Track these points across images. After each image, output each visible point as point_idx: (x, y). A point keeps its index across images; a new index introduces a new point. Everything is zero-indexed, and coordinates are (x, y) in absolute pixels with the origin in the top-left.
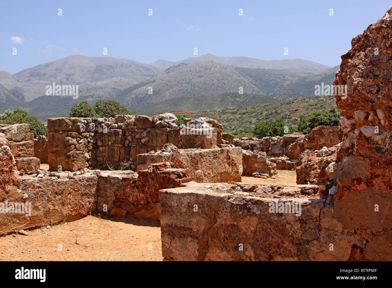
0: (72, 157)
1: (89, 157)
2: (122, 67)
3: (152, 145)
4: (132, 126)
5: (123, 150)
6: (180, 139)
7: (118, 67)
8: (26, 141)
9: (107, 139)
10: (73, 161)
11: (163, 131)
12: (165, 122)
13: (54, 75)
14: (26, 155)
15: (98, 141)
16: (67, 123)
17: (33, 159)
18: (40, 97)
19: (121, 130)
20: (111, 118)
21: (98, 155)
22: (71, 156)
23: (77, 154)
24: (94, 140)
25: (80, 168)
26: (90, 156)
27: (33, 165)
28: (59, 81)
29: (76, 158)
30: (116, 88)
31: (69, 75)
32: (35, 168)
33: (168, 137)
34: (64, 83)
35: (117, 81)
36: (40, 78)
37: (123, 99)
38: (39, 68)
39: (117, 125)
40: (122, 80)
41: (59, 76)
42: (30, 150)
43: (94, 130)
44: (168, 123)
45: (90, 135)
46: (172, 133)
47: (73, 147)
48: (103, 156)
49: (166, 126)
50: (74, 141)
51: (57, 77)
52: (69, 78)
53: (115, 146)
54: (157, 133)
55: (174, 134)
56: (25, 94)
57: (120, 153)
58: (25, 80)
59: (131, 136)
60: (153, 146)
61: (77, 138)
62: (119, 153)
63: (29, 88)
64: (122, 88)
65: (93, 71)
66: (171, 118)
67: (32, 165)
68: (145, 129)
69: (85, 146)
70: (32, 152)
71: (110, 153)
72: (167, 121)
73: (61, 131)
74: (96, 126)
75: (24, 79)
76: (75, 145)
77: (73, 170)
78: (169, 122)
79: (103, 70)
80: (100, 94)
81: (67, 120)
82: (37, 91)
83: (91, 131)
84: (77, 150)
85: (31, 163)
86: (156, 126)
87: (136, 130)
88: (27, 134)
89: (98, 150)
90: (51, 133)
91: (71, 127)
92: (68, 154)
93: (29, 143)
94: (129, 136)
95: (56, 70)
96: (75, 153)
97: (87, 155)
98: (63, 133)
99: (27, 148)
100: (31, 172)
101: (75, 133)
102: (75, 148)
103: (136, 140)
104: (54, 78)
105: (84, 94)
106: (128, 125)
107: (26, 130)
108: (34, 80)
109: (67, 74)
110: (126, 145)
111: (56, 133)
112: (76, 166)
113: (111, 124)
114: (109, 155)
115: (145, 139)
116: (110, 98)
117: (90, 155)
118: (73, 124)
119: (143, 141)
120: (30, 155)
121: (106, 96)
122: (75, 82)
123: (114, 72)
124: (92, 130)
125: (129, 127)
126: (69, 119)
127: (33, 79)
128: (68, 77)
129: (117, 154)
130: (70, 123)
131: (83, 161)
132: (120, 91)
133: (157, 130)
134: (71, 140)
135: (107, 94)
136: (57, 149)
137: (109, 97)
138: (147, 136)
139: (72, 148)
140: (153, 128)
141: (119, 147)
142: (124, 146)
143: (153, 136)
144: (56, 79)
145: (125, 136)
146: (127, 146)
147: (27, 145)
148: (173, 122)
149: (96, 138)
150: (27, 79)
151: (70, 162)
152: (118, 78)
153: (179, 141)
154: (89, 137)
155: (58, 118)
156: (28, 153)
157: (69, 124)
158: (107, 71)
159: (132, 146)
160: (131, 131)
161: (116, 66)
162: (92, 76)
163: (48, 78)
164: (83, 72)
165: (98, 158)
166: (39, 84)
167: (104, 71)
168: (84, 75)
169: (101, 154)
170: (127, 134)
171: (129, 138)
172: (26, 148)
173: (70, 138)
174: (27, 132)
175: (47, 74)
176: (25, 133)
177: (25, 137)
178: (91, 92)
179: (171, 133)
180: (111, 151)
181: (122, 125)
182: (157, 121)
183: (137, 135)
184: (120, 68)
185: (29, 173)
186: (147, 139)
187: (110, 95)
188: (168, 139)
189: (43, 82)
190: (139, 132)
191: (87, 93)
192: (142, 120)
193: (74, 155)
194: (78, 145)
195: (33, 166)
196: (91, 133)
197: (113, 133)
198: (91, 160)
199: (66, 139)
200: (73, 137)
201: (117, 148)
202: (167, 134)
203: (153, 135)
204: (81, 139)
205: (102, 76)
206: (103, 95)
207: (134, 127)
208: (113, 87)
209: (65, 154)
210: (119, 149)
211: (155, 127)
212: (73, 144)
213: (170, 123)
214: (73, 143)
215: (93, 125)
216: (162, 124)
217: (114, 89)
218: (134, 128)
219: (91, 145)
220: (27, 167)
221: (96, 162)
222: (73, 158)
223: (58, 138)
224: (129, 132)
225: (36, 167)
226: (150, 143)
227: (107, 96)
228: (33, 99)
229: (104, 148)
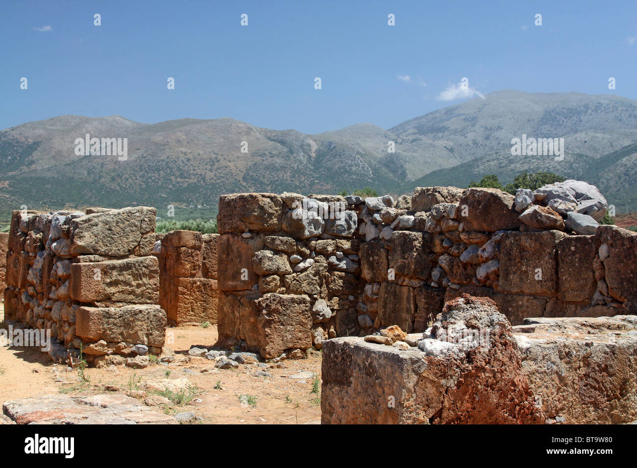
0: (264, 312)
1: (328, 313)
2: (596, 112)
3: (507, 288)
4: (451, 223)
5: (423, 300)
6: (597, 274)
7: (590, 111)
8: (140, 256)
9: (385, 261)
10: (268, 323)
11: (541, 244)
12: (556, 209)
13: (462, 130)
14: (131, 297)
15: (362, 266)
16: (262, 208)
17: (141, 311)
18: (434, 173)
19: (419, 235)
20: (405, 198)
21: (360, 307)
22: (263, 308)
23: (281, 302)
24: (353, 261)
25: (291, 345)
26: (332, 310)
27: (141, 328)
28: (472, 142)
29: (279, 313)
30: (584, 153)
31: (491, 129)
32: (146, 339)
33: (557, 264)
34: (479, 145)
35: (586, 140)
36: (434, 137)
37: (597, 175)
38: (435, 118)
39: (412, 218)
40: (597, 138)
41: (471, 131)
42: (145, 285)
43: (352, 231)
44: (564, 216)
45: (338, 248)
46: (573, 248)
47: (274, 279)
48: (372, 312)
49: (554, 225)
50: (282, 262)
51: (467, 133)
52: (491, 135)
53: (405, 283)
54: (522, 250)
55: (578, 255)
56: (407, 167)
57: (416, 307)
58: (409, 139)
59: (449, 254)
60: (509, 293)
61: (293, 253)
62: (412, 306)
63: (415, 154)
64: (597, 153)
65: (538, 122)
66: (579, 196)
67: (137, 328)
68: (489, 234)
69: (317, 278)
70: (153, 289)
71: (390, 306)
72: (561, 206)
73: (247, 230)
74: (360, 221)
75: (407, 138)
76: (283, 276)
77: (265, 350)
78: (570, 210)
79: (558, 117)
80: (550, 167)
81: (265, 199)
82: (430, 160)
83: (344, 234)
84: (288, 292)
85: (133, 321)
86: (520, 222)
87: (462, 236)
88: (145, 236)
89: (362, 293)
90: (225, 237)
91: (275, 220)
92: (256, 301)
93: (142, 262)
94: (442, 254)
95: (465, 120)
96: (274, 300)
97: (323, 307)
98: (252, 238)
99: (137, 276)
100: (134, 349)
101: (285, 239)
102: (283, 283)
103: (461, 270)
104: (461, 135)
105: (518, 165)
106: (440, 218)
107: (144, 226)
108: (426, 140)
109: (486, 128)
110: (433, 284)
111: (233, 237)
112: (277, 340)
113: (397, 215)
114: (388, 310)
115: (488, 267)
116: (572, 174)
117: (336, 308)
118: (283, 213)
119: (481, 273)
120: (144, 298)
121: (563, 169)
122: (502, 142)
123: (581, 121)
124: (346, 232)
125: (444, 225)
126: (271, 198)
127: (423, 137)
128: (488, 132)
129: (408, 310)
130: (274, 210)
131: (302, 324)
132: (593, 159)
133: (523, 238)
134: (270, 259)
135: (566, 166)
136: (234, 283)
137: (569, 171)
138: (492, 259)
139: (273, 284)
140: (513, 230)
141: (414, 288)
142: (427, 285)
143: (510, 259)
144: (466, 137)
145: (434, 253)
146: (436, 286)
147: (137, 270)
148: (585, 212)
149: (357, 255)
150: (411, 138)
151: (260, 326)
152: (590, 134)
153: (595, 283)
154: (333, 254)
155: (239, 194)
156: (138, 291)
157: (271, 211)
158: (565, 120)
159: (448, 288)
160: (448, 239)
161: (584, 109)
162: (536, 131)
163: (450, 135)
164: (517, 122)
165: (360, 318)
166: (435, 147)
167: (559, 121)
168: (519, 129)
169: (368, 307)
170: (438, 249)
171: (443, 260)
172: (134, 276)
173: (268, 253)
174: (148, 232)
175: (449, 128)
176: (138, 233)
177: (139, 245)
178: (532, 163)
179: (570, 249)
180: (392, 297)
181: (425, 217)
182: (527, 208)
183: (464, 253)
184: (593, 113)
185: (126, 351)
186: (492, 267)
187: (571, 168)
188: (557, 273)
189: (440, 142)
190: (471, 244)
191: (525, 164)
192: (479, 202)
193: (273, 307)
194: (294, 274)
195: (140, 333)
196: (343, 241)
197: (397, 242)
198: (338, 321)
199: (257, 256)
200: (277, 252)
201: (409, 291)
202: (557, 251)
203: (510, 254)
204: (305, 257)
205: (555, 129)
206: (557, 168)
207: (456, 224)
208: (577, 151)
209: (251, 302)
210: (412, 294)
211: (517, 229)
212: (276, 272)
213: (573, 214)
214: (274, 267)
215: (350, 217)
216: (541, 216)
217: (581, 156)
218: (457, 230)
219: (340, 277)
220: (122, 334)
221: (353, 329)
222: (267, 315)
223: (239, 252)
224: (442, 241)
225: (151, 334)
226: (501, 281)
227: (565, 169)
228: (421, 176)
229: (376, 287)
